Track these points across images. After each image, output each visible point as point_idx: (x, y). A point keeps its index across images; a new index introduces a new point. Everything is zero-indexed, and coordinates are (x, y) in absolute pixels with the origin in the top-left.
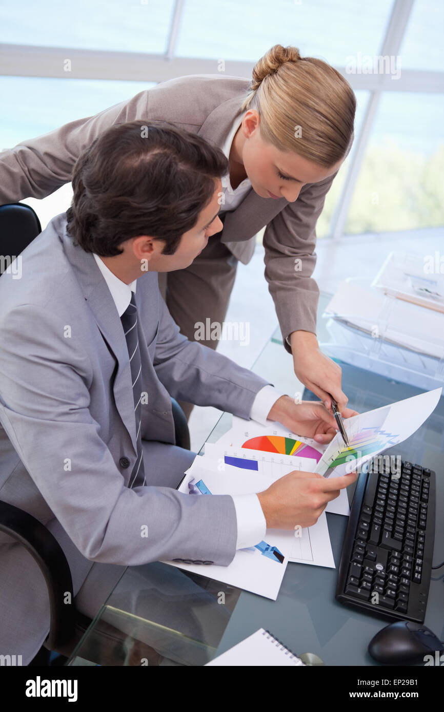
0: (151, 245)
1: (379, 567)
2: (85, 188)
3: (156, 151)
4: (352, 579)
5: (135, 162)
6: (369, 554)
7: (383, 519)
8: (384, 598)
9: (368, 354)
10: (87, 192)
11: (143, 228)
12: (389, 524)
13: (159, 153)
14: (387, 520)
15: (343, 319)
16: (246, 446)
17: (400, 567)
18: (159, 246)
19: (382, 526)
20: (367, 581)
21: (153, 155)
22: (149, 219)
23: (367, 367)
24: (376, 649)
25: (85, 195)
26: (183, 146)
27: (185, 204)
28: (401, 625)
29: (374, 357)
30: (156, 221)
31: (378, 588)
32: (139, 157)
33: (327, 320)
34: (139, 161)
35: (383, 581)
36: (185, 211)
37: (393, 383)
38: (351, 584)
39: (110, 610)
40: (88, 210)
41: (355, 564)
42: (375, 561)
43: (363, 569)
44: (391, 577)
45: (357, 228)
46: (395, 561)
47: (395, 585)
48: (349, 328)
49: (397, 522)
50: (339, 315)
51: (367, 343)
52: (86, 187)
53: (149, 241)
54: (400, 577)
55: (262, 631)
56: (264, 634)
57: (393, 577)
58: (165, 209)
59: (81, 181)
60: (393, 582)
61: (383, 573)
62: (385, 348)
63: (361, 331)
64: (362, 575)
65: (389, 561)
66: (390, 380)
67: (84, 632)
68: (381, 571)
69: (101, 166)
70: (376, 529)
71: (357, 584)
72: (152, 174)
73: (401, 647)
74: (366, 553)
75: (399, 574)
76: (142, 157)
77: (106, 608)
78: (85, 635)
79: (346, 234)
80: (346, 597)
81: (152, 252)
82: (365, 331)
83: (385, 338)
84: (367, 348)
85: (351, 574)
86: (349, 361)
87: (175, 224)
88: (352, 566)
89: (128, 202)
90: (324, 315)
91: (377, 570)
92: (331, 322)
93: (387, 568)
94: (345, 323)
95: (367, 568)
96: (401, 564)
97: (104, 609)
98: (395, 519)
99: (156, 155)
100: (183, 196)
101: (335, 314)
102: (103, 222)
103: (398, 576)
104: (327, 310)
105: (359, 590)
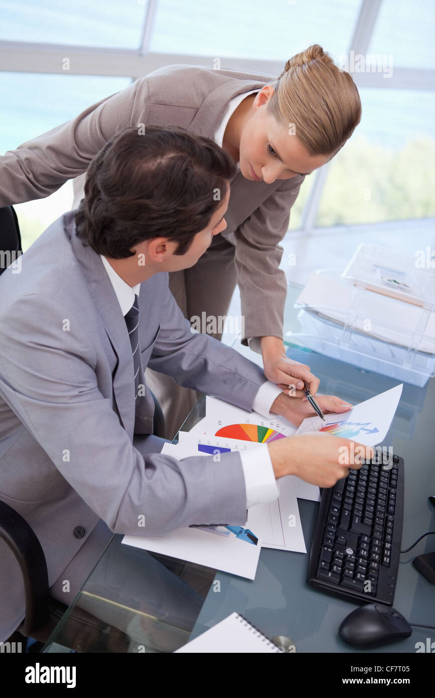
0: (164, 246)
1: (349, 551)
2: (99, 192)
3: (172, 155)
4: (323, 564)
5: (152, 164)
6: (339, 539)
7: (353, 505)
8: (354, 582)
9: (339, 344)
10: (103, 195)
11: (159, 230)
12: (358, 510)
13: (175, 157)
14: (357, 506)
15: (314, 309)
16: (218, 434)
17: (370, 552)
18: (171, 246)
19: (352, 512)
20: (338, 566)
21: (169, 158)
22: (167, 220)
23: (337, 356)
24: (346, 631)
25: (100, 199)
26: (197, 149)
27: (200, 206)
28: (371, 607)
29: (345, 347)
30: (173, 223)
31: (348, 572)
32: (156, 160)
33: (298, 310)
34: (156, 164)
35: (353, 565)
36: (201, 213)
37: (363, 372)
38: (322, 568)
39: (86, 596)
40: (104, 213)
41: (326, 549)
42: (346, 546)
43: (334, 553)
44: (361, 561)
45: (328, 221)
46: (365, 545)
47: (364, 568)
48: (320, 319)
49: (366, 508)
50: (310, 306)
51: (338, 333)
52: (101, 190)
53: (163, 243)
54: (370, 561)
55: (235, 615)
56: (237, 618)
57: (362, 561)
58: (182, 211)
59: (96, 184)
60: (363, 566)
61: (353, 557)
62: (355, 338)
63: (331, 321)
64: (332, 560)
65: (359, 545)
66: (359, 369)
67: (60, 618)
68: (351, 556)
69: (118, 170)
70: (346, 514)
71: (328, 568)
72: (170, 177)
73: (371, 629)
74: (336, 538)
75: (369, 558)
76: (159, 161)
77: (82, 594)
78: (61, 621)
79: (316, 227)
80: (317, 581)
81: (166, 253)
82: (336, 321)
83: (355, 328)
84: (337, 338)
85: (321, 558)
86: (320, 350)
87: (191, 226)
88: (322, 551)
89: (148, 205)
90: (296, 306)
91: (347, 555)
92: (302, 312)
93: (357, 553)
94: (316, 313)
95: (338, 553)
96: (370, 549)
97: (79, 595)
98: (364, 505)
99: (172, 158)
100: (199, 199)
101: (306, 305)
102: (120, 225)
103: (367, 560)
104: (298, 301)
105: (330, 574)
